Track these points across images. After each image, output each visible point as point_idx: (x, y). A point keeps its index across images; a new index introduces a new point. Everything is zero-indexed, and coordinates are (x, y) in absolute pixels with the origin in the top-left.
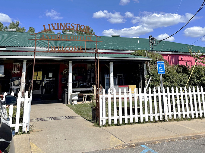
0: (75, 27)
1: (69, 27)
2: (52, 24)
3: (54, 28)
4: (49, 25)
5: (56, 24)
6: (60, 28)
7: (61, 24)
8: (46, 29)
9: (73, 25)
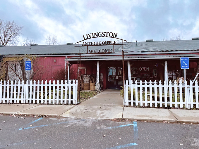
0: (106, 34)
1: (101, 35)
2: (89, 34)
3: (90, 37)
4: (87, 35)
5: (92, 34)
6: (94, 37)
7: (95, 33)
8: (85, 39)
9: (104, 33)
